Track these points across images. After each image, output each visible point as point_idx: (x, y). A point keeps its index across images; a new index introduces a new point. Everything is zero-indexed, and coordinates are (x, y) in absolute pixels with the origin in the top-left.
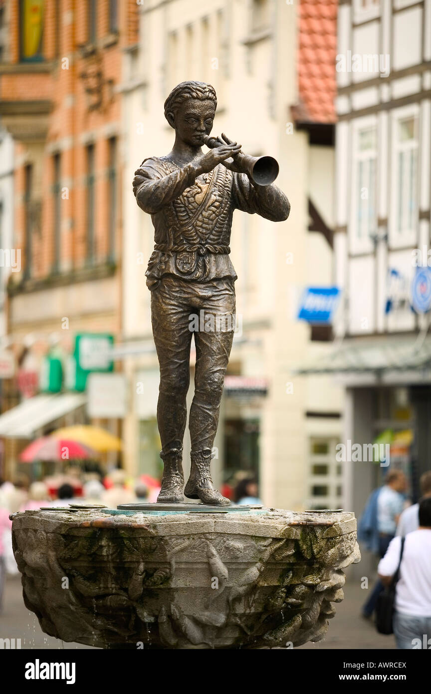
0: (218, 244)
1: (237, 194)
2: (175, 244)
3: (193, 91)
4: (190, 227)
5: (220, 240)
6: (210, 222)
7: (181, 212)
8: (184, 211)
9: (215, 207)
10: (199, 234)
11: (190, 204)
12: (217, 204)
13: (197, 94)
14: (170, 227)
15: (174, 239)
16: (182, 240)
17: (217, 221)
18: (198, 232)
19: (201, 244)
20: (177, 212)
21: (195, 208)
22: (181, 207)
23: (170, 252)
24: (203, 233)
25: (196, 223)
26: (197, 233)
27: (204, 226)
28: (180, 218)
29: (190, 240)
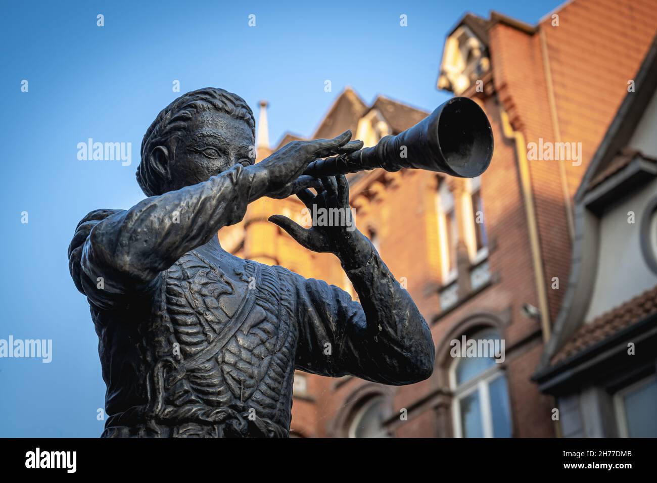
0: (271, 417)
1: (310, 318)
2: (168, 402)
3: (214, 97)
4: (208, 360)
5: (276, 412)
6: (255, 360)
7: (185, 324)
8: (193, 325)
9: (264, 331)
10: (230, 381)
11: (208, 309)
12: (268, 326)
13: (223, 102)
14: (156, 360)
15: (166, 389)
16: (187, 392)
17: (270, 364)
18: (226, 376)
19: (234, 407)
20: (175, 322)
21: (219, 322)
22: (187, 314)
23: (153, 422)
24: (239, 382)
25: (223, 357)
26: (224, 379)
27: (241, 365)
28: (185, 338)
29: (208, 393)
